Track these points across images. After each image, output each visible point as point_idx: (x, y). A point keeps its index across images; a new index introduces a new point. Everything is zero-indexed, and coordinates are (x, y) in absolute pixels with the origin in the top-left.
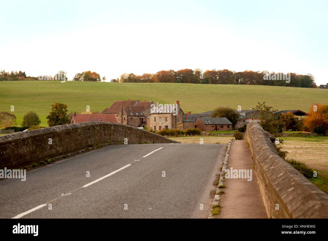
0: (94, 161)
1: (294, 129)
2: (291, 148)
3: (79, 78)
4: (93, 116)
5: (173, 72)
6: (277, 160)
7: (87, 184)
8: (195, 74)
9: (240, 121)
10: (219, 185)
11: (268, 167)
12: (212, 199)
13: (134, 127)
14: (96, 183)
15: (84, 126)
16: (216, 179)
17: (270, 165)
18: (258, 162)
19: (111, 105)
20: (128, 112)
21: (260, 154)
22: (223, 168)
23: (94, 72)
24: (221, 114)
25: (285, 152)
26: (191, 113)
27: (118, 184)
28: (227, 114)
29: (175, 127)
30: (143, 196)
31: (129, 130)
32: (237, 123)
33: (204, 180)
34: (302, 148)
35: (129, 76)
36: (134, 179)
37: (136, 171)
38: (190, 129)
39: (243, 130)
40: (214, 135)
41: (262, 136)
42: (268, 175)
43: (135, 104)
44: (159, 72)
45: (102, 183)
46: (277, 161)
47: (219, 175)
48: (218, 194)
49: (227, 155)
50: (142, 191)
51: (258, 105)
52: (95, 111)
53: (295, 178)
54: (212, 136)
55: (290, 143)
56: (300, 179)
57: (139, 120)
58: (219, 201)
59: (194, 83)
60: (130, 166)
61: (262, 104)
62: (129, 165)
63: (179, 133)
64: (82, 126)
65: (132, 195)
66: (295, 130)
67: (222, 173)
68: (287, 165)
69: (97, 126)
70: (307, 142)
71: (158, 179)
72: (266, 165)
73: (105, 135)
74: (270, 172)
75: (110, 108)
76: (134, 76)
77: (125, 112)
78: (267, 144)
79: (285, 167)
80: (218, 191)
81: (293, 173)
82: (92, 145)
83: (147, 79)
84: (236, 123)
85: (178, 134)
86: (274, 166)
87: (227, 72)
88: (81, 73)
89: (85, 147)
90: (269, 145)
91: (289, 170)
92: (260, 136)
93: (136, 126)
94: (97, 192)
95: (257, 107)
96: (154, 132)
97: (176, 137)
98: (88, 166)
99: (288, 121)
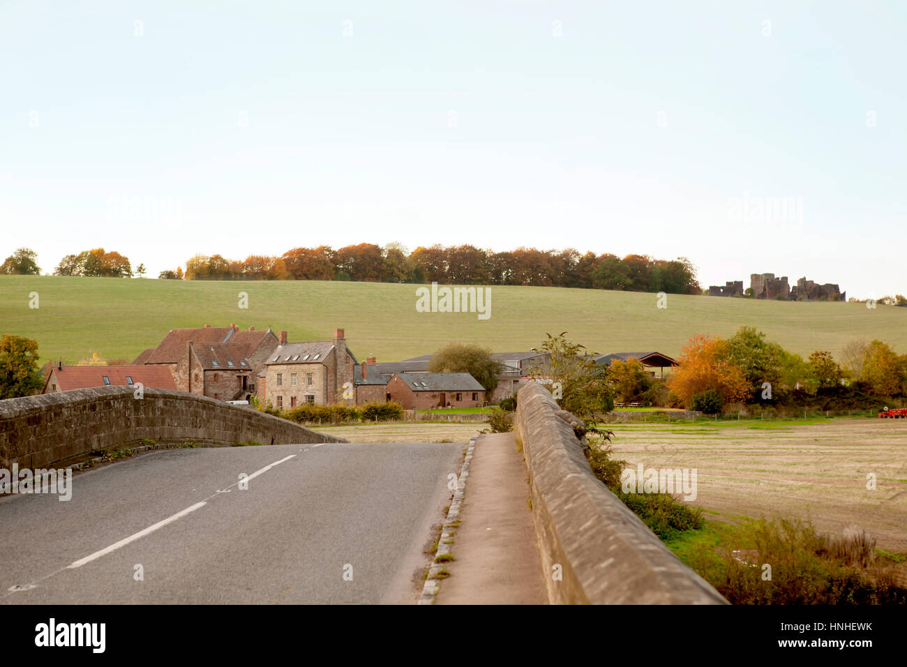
0: (104, 494)
1: (645, 402)
2: (636, 453)
3: (73, 267)
4: (109, 371)
5: (328, 253)
6: (583, 486)
7: (82, 557)
8: (386, 256)
9: (505, 380)
10: (438, 555)
11: (560, 505)
12: (417, 593)
13: (218, 402)
14: (106, 555)
15: (81, 398)
16: (431, 538)
17: (564, 498)
18: (538, 492)
19: (159, 341)
20: (207, 359)
21: (543, 471)
22: (451, 507)
23: (114, 250)
24: (456, 363)
25: (621, 462)
26: (377, 361)
27: (167, 557)
28: (472, 363)
29: (334, 400)
30: (233, 589)
31: (204, 408)
32: (498, 386)
33: (401, 542)
34: (664, 452)
35: (210, 262)
36: (212, 544)
37: (219, 521)
38: (372, 404)
39: (511, 405)
40: (436, 419)
41: (553, 423)
42: (557, 527)
43: (226, 340)
44: (291, 253)
45: (122, 554)
46: (583, 489)
47: (441, 529)
48: (433, 578)
49: (465, 474)
50: (232, 573)
51: (547, 339)
52: (116, 358)
53: (619, 535)
54: (432, 422)
55: (635, 439)
56: (632, 535)
57: (235, 381)
58: (433, 597)
59: (383, 280)
60: (204, 506)
61: (558, 336)
62: (201, 504)
63: (345, 414)
64: (73, 399)
65: (203, 587)
66: (647, 405)
67: (448, 521)
68: (605, 500)
69: (115, 398)
70: (678, 436)
71: (277, 542)
72: (555, 500)
73: (138, 423)
74: (562, 517)
75: (157, 350)
76: (224, 261)
77: (197, 360)
78: (564, 442)
79: (599, 504)
80: (435, 569)
81: (617, 520)
82: (100, 452)
83: (258, 271)
84: (493, 386)
85: (342, 418)
86: (574, 501)
87: (471, 254)
88: (77, 254)
89: (81, 457)
90: (567, 447)
91: (608, 513)
92: (547, 423)
93: (229, 397)
94: (108, 581)
95: (545, 347)
96: (276, 414)
97: (335, 426)
98: (88, 509)
99: (629, 382)
